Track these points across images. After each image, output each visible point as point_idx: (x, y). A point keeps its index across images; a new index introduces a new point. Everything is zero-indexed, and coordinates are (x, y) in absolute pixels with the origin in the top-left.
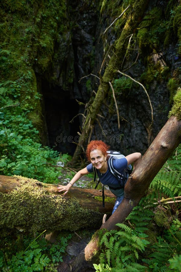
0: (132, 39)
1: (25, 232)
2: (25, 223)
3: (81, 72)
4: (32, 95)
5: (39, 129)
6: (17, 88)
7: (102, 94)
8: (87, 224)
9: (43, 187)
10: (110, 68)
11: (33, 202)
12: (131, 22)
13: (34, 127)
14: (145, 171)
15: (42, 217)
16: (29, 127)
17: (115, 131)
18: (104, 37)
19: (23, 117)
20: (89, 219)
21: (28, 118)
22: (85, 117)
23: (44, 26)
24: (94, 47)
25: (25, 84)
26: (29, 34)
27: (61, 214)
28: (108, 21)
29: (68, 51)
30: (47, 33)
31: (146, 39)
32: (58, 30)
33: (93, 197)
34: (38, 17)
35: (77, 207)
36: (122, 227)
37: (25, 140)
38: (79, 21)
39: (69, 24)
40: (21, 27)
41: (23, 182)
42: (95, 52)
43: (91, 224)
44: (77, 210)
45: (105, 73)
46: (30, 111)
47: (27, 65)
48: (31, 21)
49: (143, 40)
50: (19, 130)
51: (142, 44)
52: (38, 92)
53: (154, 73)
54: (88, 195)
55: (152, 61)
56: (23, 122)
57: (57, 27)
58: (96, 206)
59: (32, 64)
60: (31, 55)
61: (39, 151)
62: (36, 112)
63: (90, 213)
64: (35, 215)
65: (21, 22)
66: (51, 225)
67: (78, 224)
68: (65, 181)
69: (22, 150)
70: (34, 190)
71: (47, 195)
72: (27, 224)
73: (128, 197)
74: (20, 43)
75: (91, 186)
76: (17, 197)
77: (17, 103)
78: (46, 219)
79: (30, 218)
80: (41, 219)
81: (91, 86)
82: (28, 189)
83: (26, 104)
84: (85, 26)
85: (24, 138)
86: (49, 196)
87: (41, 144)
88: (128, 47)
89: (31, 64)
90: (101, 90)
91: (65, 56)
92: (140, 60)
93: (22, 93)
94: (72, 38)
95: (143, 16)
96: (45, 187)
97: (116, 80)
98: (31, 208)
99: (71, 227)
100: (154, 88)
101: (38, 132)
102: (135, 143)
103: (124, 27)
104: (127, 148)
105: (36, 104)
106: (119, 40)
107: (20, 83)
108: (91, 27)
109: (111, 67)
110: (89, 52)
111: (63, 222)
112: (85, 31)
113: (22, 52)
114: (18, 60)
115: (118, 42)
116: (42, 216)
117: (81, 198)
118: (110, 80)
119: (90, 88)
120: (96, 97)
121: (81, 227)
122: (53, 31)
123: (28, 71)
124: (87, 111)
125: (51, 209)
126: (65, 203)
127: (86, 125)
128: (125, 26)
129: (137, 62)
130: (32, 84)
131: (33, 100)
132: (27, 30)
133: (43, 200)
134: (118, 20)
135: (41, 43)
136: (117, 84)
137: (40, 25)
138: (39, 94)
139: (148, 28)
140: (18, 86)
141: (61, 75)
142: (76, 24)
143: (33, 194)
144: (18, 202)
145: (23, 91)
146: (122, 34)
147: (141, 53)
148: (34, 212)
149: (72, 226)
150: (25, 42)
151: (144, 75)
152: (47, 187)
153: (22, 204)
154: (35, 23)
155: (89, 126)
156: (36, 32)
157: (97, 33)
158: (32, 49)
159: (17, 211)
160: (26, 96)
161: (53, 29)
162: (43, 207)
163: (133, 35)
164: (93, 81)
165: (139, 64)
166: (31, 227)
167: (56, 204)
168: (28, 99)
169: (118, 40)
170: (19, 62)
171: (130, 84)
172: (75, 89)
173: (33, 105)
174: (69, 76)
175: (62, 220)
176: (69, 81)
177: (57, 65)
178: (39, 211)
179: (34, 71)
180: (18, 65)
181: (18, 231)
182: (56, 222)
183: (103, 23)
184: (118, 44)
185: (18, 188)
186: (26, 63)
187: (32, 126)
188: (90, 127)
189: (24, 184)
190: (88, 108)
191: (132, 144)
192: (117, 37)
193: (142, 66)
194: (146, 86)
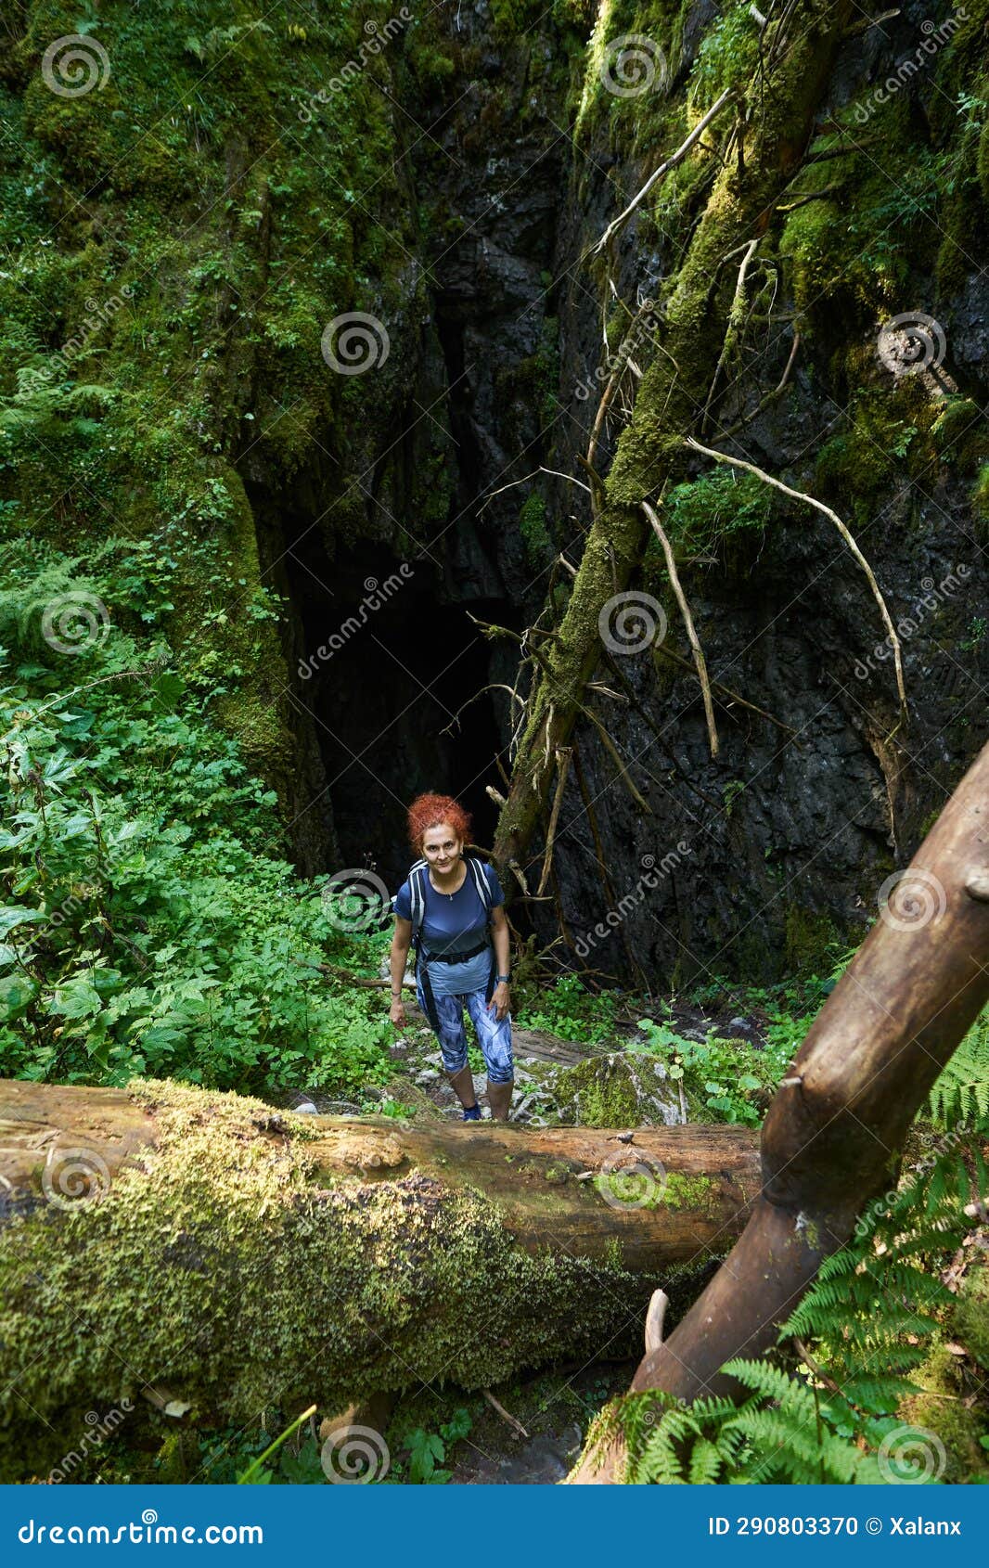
0: (751, 268)
1: (195, 1415)
2: (193, 1364)
3: (491, 457)
4: (233, 601)
5: (281, 782)
6: (158, 572)
7: (609, 569)
8: (560, 1347)
9: (294, 1143)
10: (640, 431)
11: (240, 1238)
12: (741, 177)
13: (253, 771)
14: (879, 1043)
15: (291, 1323)
16: (226, 772)
17: (694, 767)
18: (601, 270)
19: (194, 721)
20: (569, 1318)
21: (218, 726)
22: (523, 703)
23: (281, 242)
24: (552, 321)
25: (196, 547)
26: (210, 294)
27: (398, 1296)
28: (617, 183)
29: (414, 359)
30: (301, 278)
31: (833, 259)
32: (356, 255)
33: (584, 1181)
34: (253, 204)
35: (494, 1248)
36: (763, 1387)
37: (205, 849)
38: (464, 199)
39: (415, 214)
40: (168, 263)
41: (181, 1117)
42: (557, 348)
43: (580, 1341)
44: (492, 1269)
45: (619, 457)
46: (230, 690)
47: (206, 449)
48: (216, 227)
49: (818, 264)
50: (175, 797)
51: (809, 285)
52: (264, 583)
53: (888, 439)
54: (553, 1172)
55: (873, 375)
56: (193, 748)
57: (350, 240)
58: (602, 1234)
59: (229, 444)
60: (224, 397)
61: (279, 905)
62: (258, 692)
63: (568, 1282)
64: (249, 1312)
65: (164, 238)
66: (345, 1365)
67: (506, 1347)
68: (431, 1066)
69: (188, 905)
70: (241, 1161)
71: (315, 1190)
72: (205, 1370)
73: (788, 1197)
74: (162, 343)
75: (576, 1099)
76: (147, 1215)
77: (159, 650)
78: (313, 1333)
79: (223, 1334)
80: (284, 1338)
81: (549, 526)
82: (208, 1161)
83: (208, 650)
84: (500, 218)
85: (201, 836)
86: (326, 1192)
87: (290, 862)
88: (736, 312)
89: (223, 443)
90: (601, 548)
91: (401, 381)
92: (805, 369)
93: (183, 595)
94: (431, 290)
95: (805, 141)
96: (305, 1137)
97: (684, 489)
98: (229, 1272)
99: (461, 1368)
100: (896, 517)
101: (271, 798)
102: (813, 832)
103: (705, 206)
104: (771, 861)
105: (257, 646)
106: (681, 277)
107: (171, 545)
108: (528, 222)
109: (649, 424)
110: (528, 348)
111: (415, 1343)
112: (497, 244)
113: (176, 387)
114: (159, 427)
115: (680, 287)
116: (293, 1318)
117: (515, 1191)
118: (646, 493)
119: (541, 540)
120: (577, 588)
121: (523, 1362)
122: (330, 262)
123: (212, 481)
124: (529, 666)
125: (343, 1270)
126: (420, 1230)
127: (531, 743)
128: (712, 202)
129: (792, 384)
130: (236, 546)
131: (241, 630)
132: (197, 273)
133: (294, 1224)
134: (672, 173)
135: (273, 330)
136: (689, 511)
137: (261, 242)
138: (271, 593)
139: (840, 199)
140: (160, 564)
141: (386, 481)
142: (448, 216)
143: (237, 1187)
144: (153, 1244)
145: (187, 587)
146: (696, 244)
147: (809, 332)
148: (244, 1299)
149: (467, 1364)
150: (192, 333)
151: (837, 451)
152: (316, 1138)
153: (173, 1257)
154: (239, 235)
155: (547, 751)
156: (241, 278)
157: (561, 248)
158: (227, 365)
159: (145, 1300)
160: (205, 610)
161: (332, 254)
162: (294, 1266)
163: (759, 243)
164: (558, 503)
165: (806, 391)
166: (232, 1383)
167: (370, 1240)
168: (215, 626)
169: (679, 277)
170: (161, 440)
171: (757, 507)
172: (462, 549)
173: (243, 654)
174: (429, 487)
175: (410, 1332)
176: (429, 511)
177: (361, 433)
178: (272, 1289)
179: (239, 478)
180: (159, 456)
181: (159, 1412)
182: (374, 1346)
183: (589, 196)
184: (680, 299)
185: (152, 1162)
186: (196, 441)
187: (239, 768)
188: (552, 753)
189: (184, 1134)
190: (537, 654)
191: (794, 836)
192: (671, 260)
193: (821, 403)
194: (852, 511)
